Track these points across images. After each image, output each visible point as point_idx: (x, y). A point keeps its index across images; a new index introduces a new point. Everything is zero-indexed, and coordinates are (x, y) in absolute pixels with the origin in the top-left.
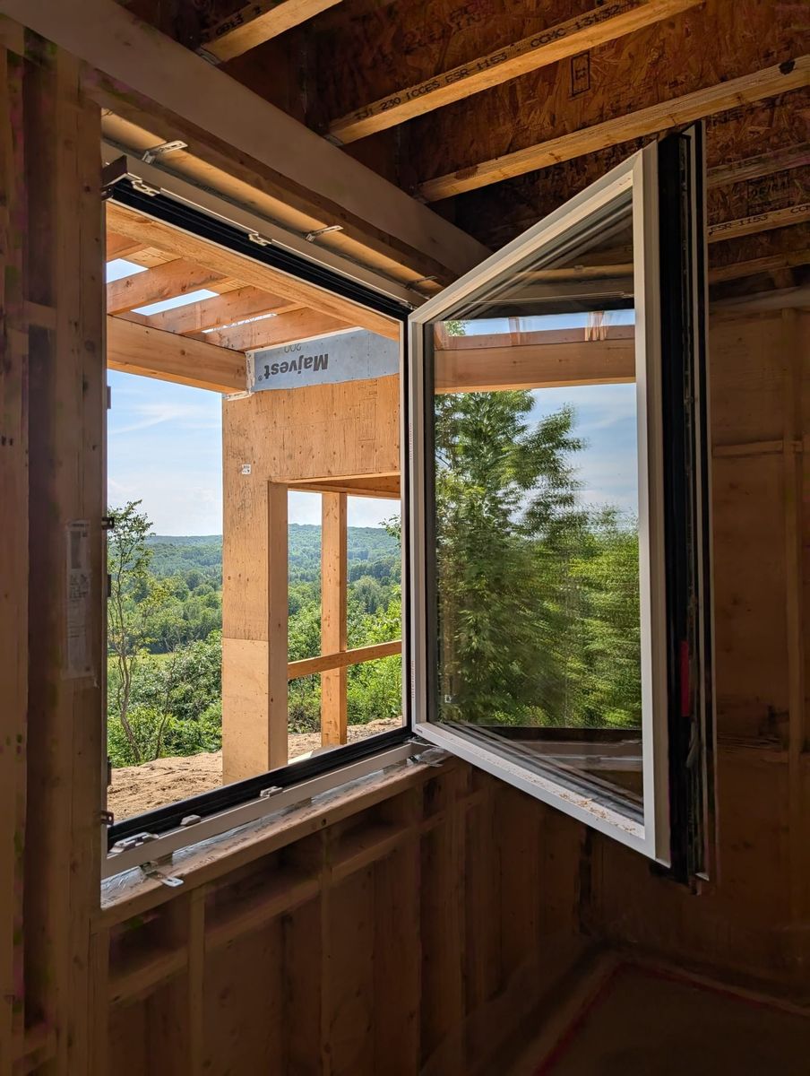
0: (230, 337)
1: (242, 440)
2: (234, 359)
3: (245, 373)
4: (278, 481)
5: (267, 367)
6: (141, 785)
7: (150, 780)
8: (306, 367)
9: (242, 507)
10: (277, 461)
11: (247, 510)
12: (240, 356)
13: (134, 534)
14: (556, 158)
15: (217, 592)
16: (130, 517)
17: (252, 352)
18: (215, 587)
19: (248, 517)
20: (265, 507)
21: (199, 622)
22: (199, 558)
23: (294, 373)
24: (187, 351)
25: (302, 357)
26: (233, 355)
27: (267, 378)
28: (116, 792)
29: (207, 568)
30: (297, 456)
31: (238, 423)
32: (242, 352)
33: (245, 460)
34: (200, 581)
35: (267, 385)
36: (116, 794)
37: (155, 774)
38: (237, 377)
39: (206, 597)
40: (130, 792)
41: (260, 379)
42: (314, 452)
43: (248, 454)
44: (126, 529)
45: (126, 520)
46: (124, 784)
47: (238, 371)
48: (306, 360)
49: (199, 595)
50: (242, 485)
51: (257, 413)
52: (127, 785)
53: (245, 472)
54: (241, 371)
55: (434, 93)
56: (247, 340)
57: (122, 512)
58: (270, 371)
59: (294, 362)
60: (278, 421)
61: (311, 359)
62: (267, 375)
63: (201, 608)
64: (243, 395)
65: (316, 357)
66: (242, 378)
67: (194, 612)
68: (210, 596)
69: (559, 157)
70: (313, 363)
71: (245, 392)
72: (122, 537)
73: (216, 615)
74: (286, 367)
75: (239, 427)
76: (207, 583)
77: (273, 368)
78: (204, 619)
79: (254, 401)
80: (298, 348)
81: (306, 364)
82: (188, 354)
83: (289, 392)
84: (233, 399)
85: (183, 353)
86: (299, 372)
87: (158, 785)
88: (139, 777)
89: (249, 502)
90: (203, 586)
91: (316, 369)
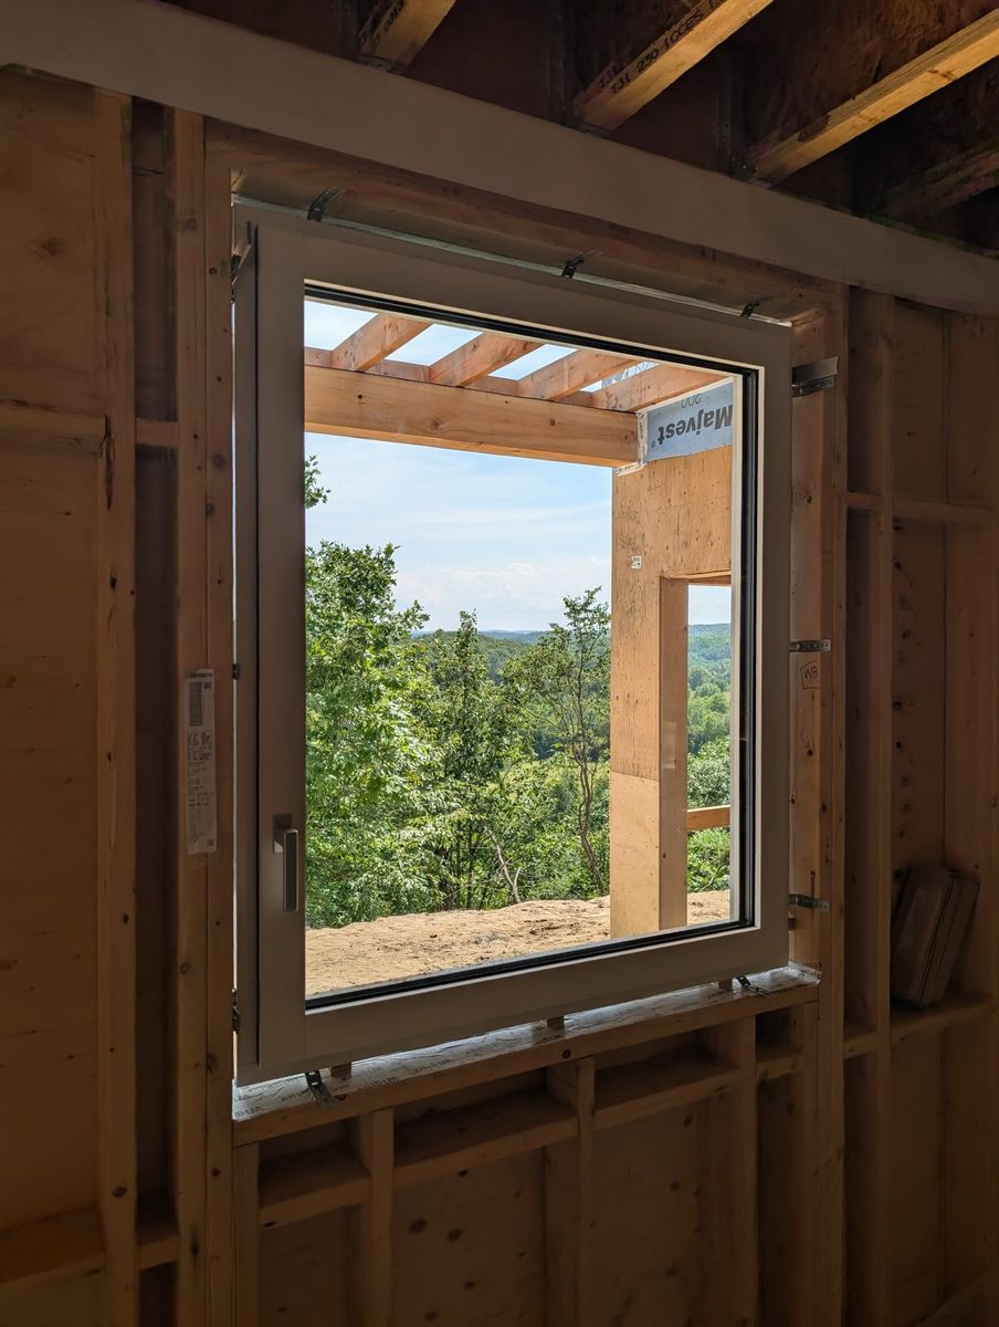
0: (618, 395)
1: (632, 525)
2: (620, 423)
3: (636, 439)
4: (672, 576)
5: (661, 429)
6: (584, 924)
7: (595, 920)
8: (706, 425)
9: (631, 611)
10: (671, 550)
11: (637, 614)
12: (628, 418)
13: (596, 626)
14: (945, 76)
15: (725, 693)
16: (590, 607)
17: (644, 411)
18: (722, 688)
19: (638, 624)
20: (656, 609)
21: (701, 728)
22: (704, 650)
23: (692, 433)
24: (557, 420)
25: (701, 412)
26: (621, 419)
27: (661, 443)
28: (555, 928)
29: (713, 664)
30: (694, 543)
31: (628, 504)
32: (631, 413)
33: (635, 550)
34: (704, 679)
35: (660, 454)
36: (555, 931)
37: (602, 914)
38: (625, 446)
39: (711, 699)
40: (569, 931)
41: (653, 446)
42: (713, 538)
43: (639, 542)
44: (586, 621)
45: (586, 611)
46: (564, 920)
47: (626, 437)
48: (706, 415)
49: (702, 696)
50: (632, 582)
51: (649, 490)
52: (568, 923)
53: (635, 566)
54: (631, 437)
55: (697, 29)
56: (636, 397)
57: (582, 602)
58: (665, 434)
59: (692, 420)
60: (672, 498)
61: (712, 413)
62: (661, 440)
63: (704, 712)
64: (635, 467)
65: (718, 411)
66: (632, 446)
67: (695, 716)
68: (716, 698)
69: (949, 73)
70: (714, 419)
71: (636, 464)
72: (583, 631)
73: (723, 721)
74: (684, 427)
75: (629, 508)
76: (712, 682)
77: (668, 431)
78: (708, 725)
79: (646, 475)
80: (696, 400)
81: (706, 420)
82: (559, 423)
83: (686, 460)
84: (624, 473)
85: (553, 423)
86: (698, 433)
87: (601, 928)
88: (584, 914)
89: (639, 604)
90: (707, 685)
91: (718, 426)
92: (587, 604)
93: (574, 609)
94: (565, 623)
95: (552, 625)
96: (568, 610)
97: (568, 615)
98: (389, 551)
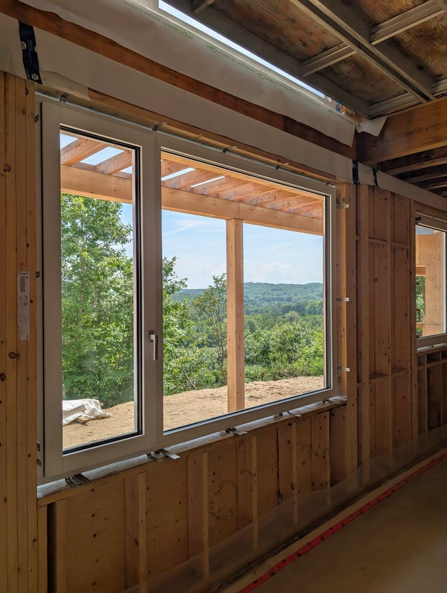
57: (220, 278)
92: (222, 278)
93: (217, 281)
94: (214, 285)
95: (210, 286)
96: (215, 281)
97: (215, 282)
98: (174, 259)
